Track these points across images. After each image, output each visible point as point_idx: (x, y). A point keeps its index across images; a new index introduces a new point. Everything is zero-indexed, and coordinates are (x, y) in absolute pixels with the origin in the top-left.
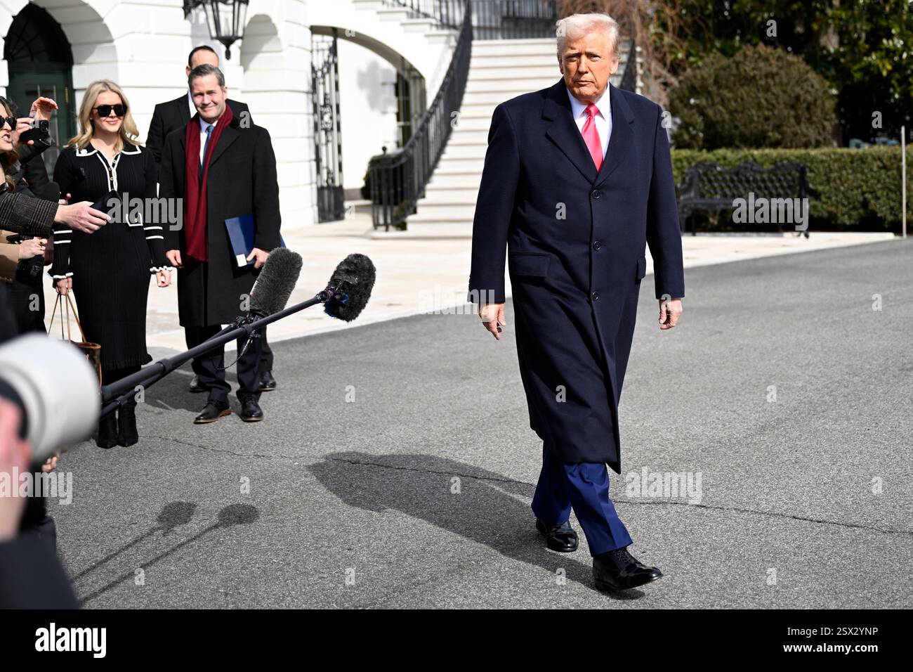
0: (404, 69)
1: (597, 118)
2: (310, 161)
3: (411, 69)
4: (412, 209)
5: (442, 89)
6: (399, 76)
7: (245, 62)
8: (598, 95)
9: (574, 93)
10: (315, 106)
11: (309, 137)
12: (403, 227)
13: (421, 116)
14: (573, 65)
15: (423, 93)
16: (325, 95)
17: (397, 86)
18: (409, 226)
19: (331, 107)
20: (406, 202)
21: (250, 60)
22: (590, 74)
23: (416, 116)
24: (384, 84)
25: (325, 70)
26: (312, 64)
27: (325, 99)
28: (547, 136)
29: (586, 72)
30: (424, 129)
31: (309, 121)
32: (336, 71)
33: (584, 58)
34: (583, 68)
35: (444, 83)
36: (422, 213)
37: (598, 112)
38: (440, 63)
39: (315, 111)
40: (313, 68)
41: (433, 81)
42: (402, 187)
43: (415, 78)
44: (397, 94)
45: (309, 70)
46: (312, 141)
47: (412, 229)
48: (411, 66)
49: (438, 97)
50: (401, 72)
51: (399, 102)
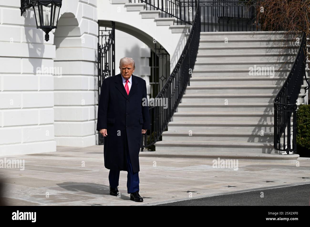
0: (156, 49)
1: (129, 83)
2: (94, 105)
3: (161, 48)
4: (158, 137)
5: (180, 61)
6: (152, 52)
7: (57, 43)
8: (129, 78)
9: (124, 77)
10: (99, 70)
11: (94, 90)
12: (152, 148)
13: (166, 78)
14: (124, 71)
15: (168, 64)
16: (106, 63)
17: (150, 59)
18: (157, 148)
19: (110, 71)
20: (155, 132)
21: (61, 41)
22: (128, 73)
23: (163, 78)
24: (142, 58)
25: (107, 48)
26: (98, 44)
27: (106, 66)
28: (116, 87)
29: (127, 72)
30: (167, 87)
31: (95, 80)
32: (114, 49)
33: (127, 69)
34: (127, 71)
35: (181, 58)
36: (165, 140)
37: (129, 82)
38: (179, 45)
39: (99, 74)
40: (99, 47)
41: (174, 56)
42: (153, 123)
43: (163, 54)
44: (151, 65)
45: (96, 48)
46: (97, 92)
47: (159, 150)
48: (161, 46)
49: (177, 66)
50: (154, 51)
51: (151, 69)
